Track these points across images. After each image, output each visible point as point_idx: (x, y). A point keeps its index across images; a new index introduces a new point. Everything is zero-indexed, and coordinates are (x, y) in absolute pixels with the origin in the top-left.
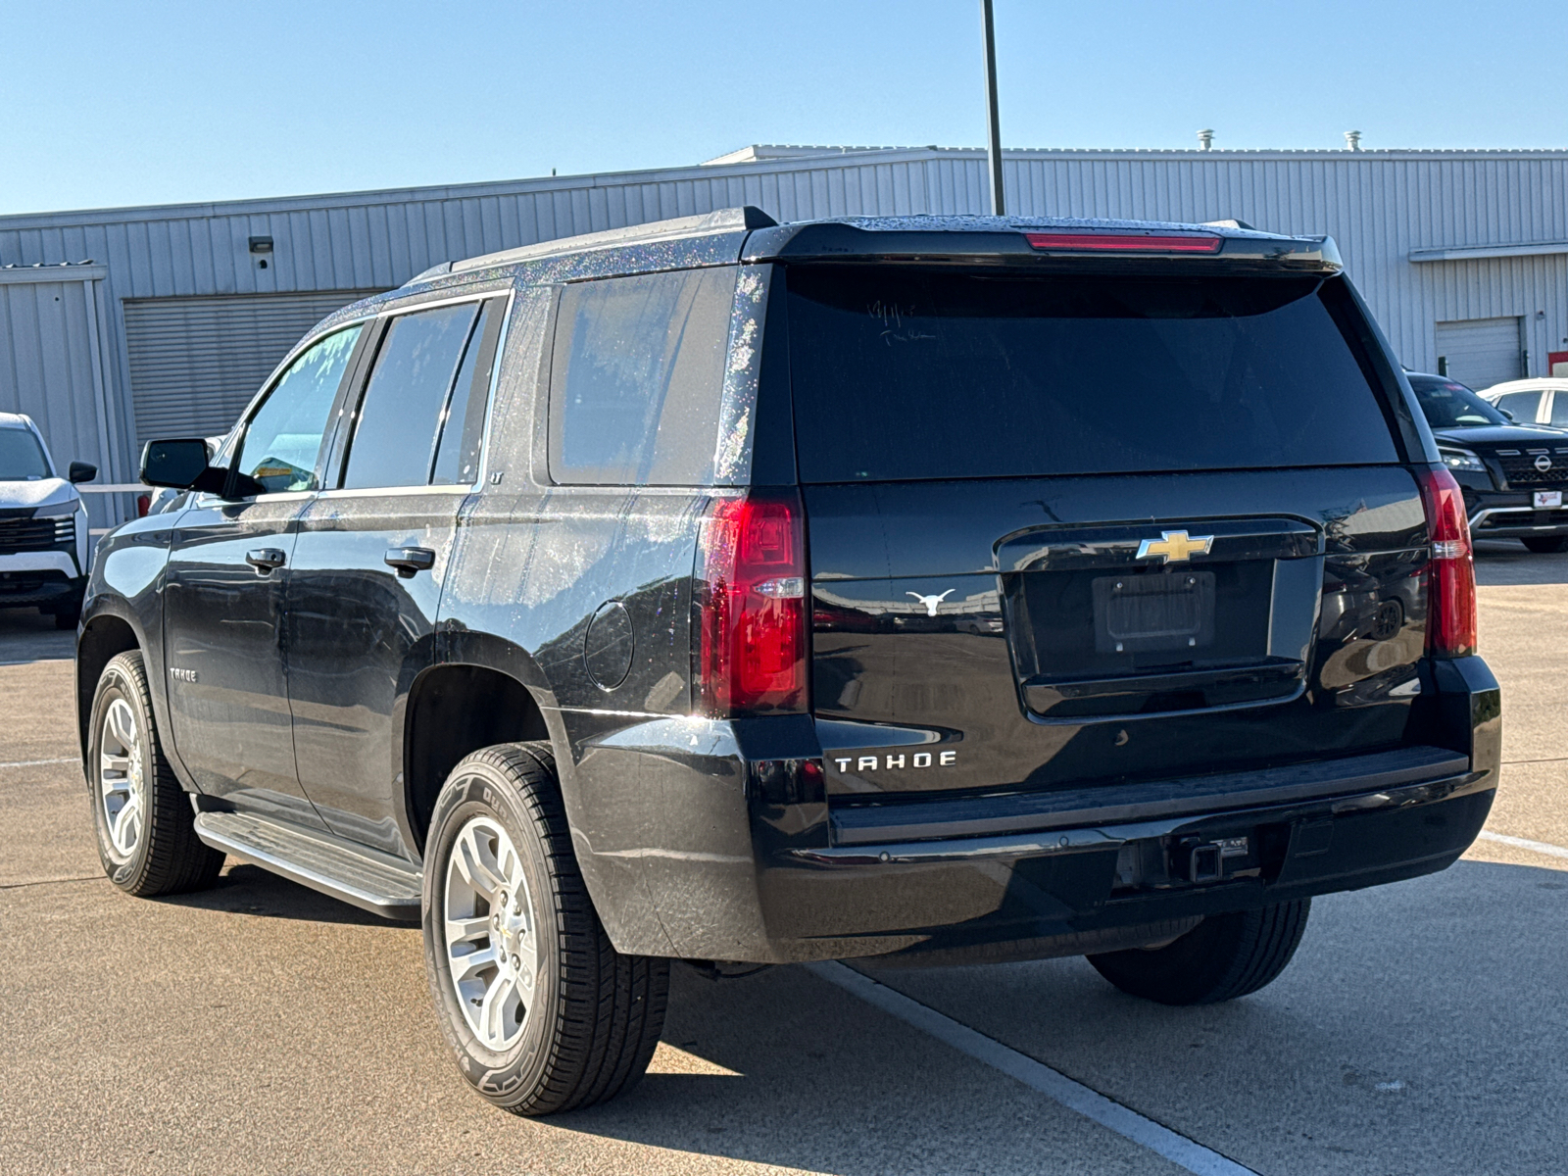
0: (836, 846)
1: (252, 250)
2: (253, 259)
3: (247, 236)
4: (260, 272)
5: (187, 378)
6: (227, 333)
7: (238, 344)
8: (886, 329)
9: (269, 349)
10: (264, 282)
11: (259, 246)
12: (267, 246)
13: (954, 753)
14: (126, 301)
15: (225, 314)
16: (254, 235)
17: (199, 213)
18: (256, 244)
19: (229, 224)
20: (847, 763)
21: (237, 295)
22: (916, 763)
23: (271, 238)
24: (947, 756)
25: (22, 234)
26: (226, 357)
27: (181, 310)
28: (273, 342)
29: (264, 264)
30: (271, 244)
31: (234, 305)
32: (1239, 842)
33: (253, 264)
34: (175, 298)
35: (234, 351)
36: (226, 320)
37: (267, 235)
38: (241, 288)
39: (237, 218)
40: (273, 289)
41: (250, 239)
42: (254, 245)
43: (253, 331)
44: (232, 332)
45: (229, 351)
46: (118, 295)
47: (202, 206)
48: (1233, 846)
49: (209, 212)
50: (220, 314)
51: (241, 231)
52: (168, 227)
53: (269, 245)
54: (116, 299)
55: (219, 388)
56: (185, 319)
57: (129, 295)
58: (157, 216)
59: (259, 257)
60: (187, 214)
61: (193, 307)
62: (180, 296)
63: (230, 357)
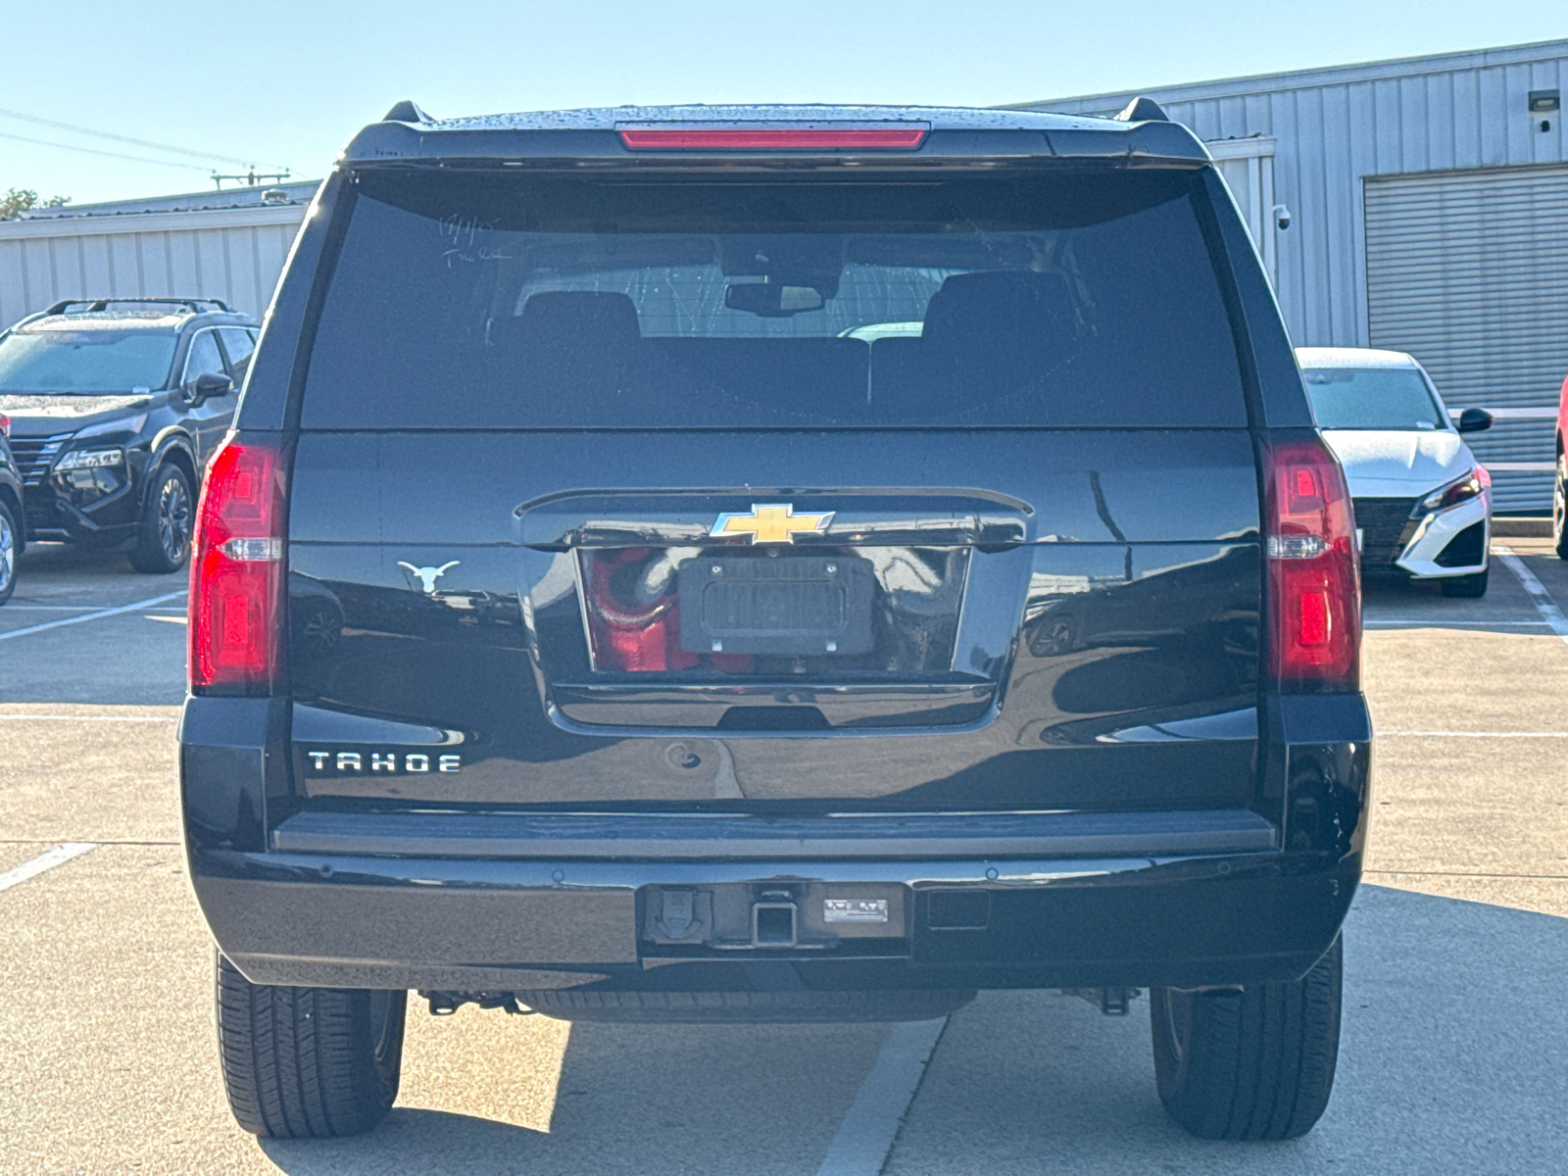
0: (273, 852)
1: (1531, 108)
2: (1532, 119)
3: (1527, 91)
4: (1542, 138)
5: (1438, 275)
6: (1492, 216)
7: (1507, 231)
8: (454, 247)
9: (1546, 236)
10: (1545, 149)
11: (1540, 103)
12: (1550, 102)
13: (457, 757)
14: (1366, 180)
15: (1492, 193)
16: (1536, 89)
17: (1465, 64)
18: (1535, 101)
19: (1504, 77)
20: (324, 760)
21: (1507, 168)
22: (409, 767)
23: (1557, 91)
24: (448, 761)
25: (1248, 100)
26: (1490, 248)
27: (1438, 189)
28: (1553, 228)
29: (1545, 126)
30: (1557, 101)
31: (1503, 181)
32: (873, 906)
33: (1531, 126)
34: (1429, 174)
35: (1500, 240)
36: (1493, 200)
37: (1553, 87)
38: (1514, 159)
39: (1515, 68)
40: (1556, 159)
41: (1530, 94)
42: (1535, 102)
43: (1528, 214)
44: (1500, 216)
45: (1494, 240)
46: (1357, 173)
47: (1470, 54)
48: (863, 910)
49: (1478, 62)
50: (1486, 193)
51: (1519, 84)
52: (1426, 84)
53: (1553, 100)
54: (1355, 176)
55: (1478, 288)
56: (1440, 200)
57: (1371, 172)
58: (1411, 70)
59: (1540, 117)
60: (1450, 65)
61: (1452, 185)
62: (1410, 174)
63: (1495, 248)
